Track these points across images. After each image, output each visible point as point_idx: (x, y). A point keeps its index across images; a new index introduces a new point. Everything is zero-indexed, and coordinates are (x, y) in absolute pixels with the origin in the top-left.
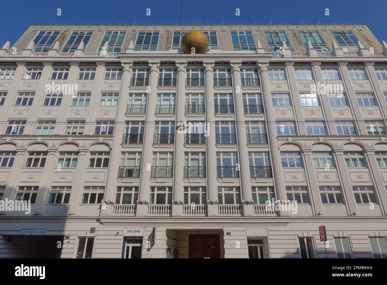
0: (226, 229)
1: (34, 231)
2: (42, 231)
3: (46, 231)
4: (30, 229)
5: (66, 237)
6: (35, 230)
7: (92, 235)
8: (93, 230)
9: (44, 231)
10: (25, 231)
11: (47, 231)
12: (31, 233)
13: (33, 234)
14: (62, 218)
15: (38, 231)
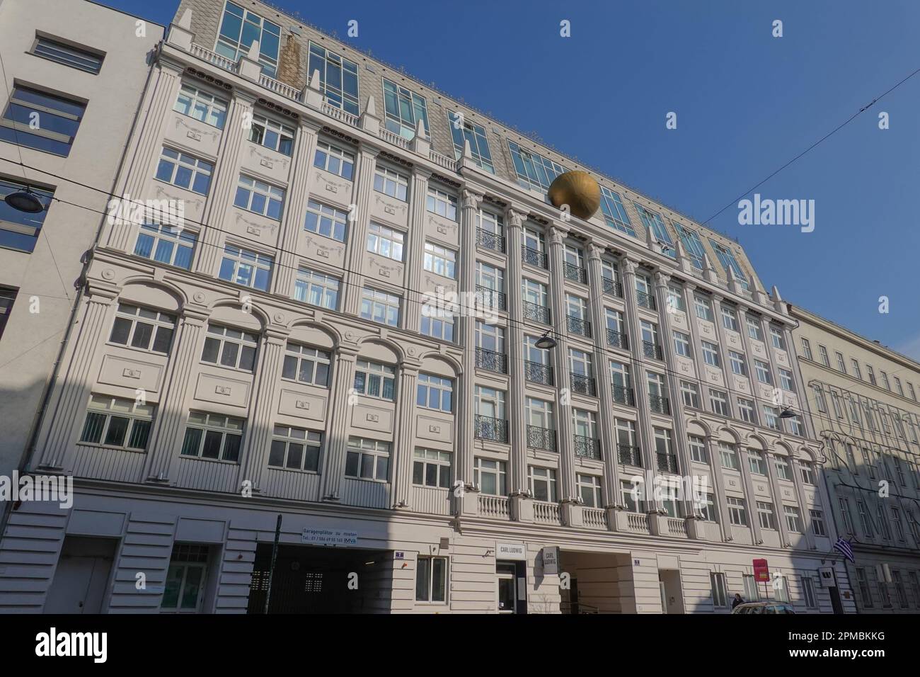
0: (635, 555)
1: (328, 536)
2: (348, 537)
3: (355, 538)
4: (321, 533)
5: (397, 554)
6: (333, 536)
7: (443, 553)
8: (444, 543)
9: (352, 538)
10: (310, 535)
11: (358, 538)
12: (326, 542)
13: (330, 544)
14: (383, 512)
15: (338, 537)
